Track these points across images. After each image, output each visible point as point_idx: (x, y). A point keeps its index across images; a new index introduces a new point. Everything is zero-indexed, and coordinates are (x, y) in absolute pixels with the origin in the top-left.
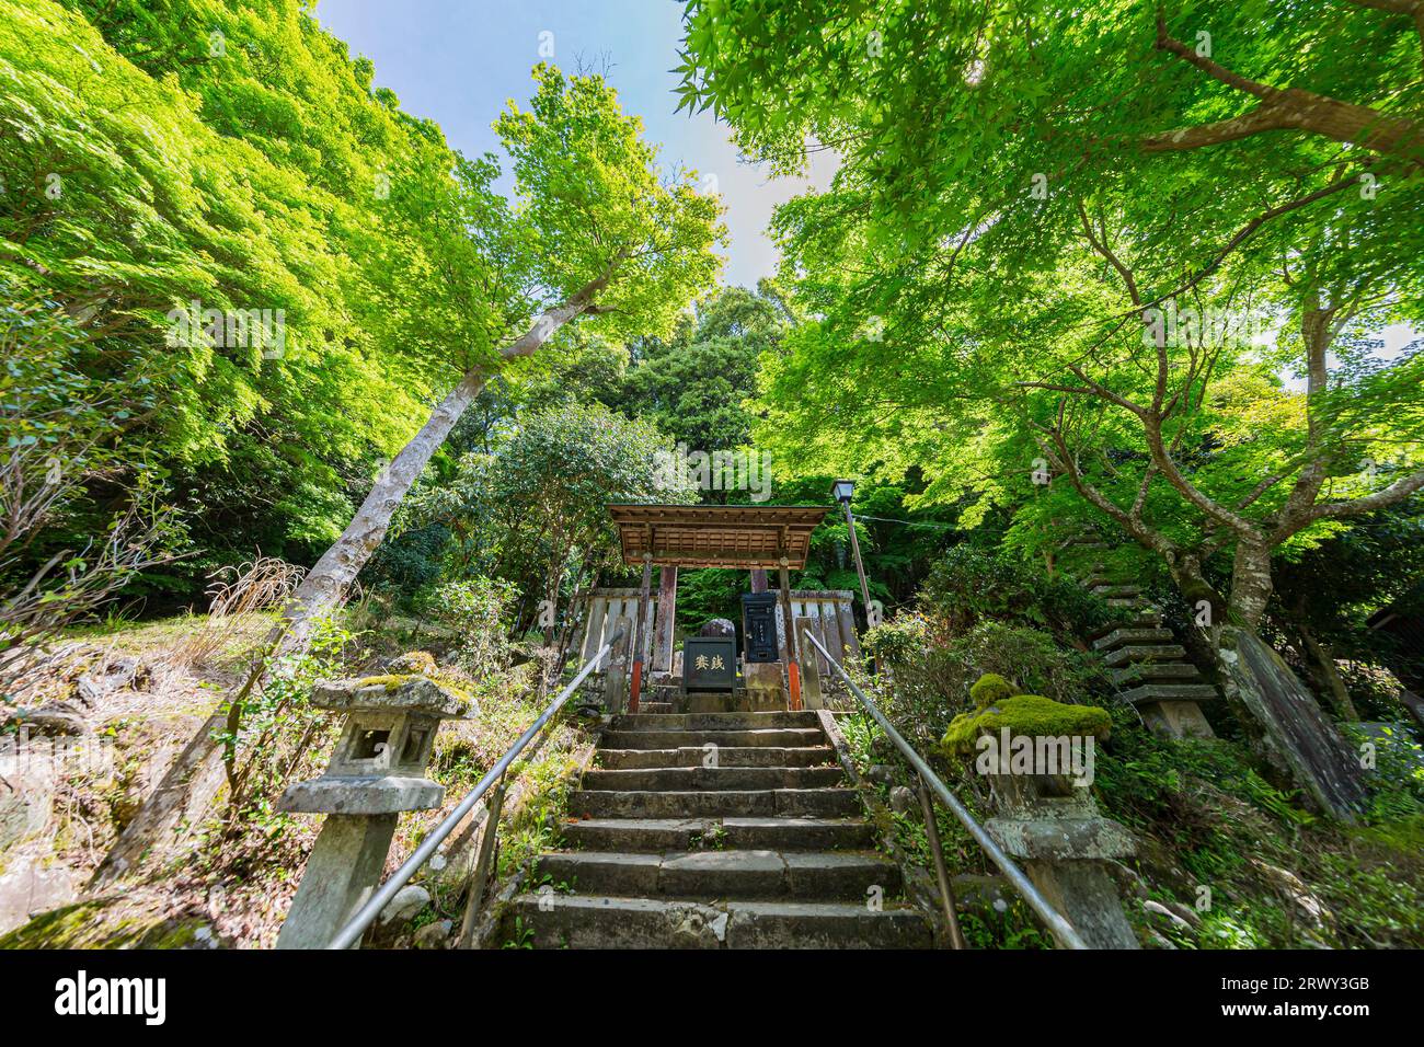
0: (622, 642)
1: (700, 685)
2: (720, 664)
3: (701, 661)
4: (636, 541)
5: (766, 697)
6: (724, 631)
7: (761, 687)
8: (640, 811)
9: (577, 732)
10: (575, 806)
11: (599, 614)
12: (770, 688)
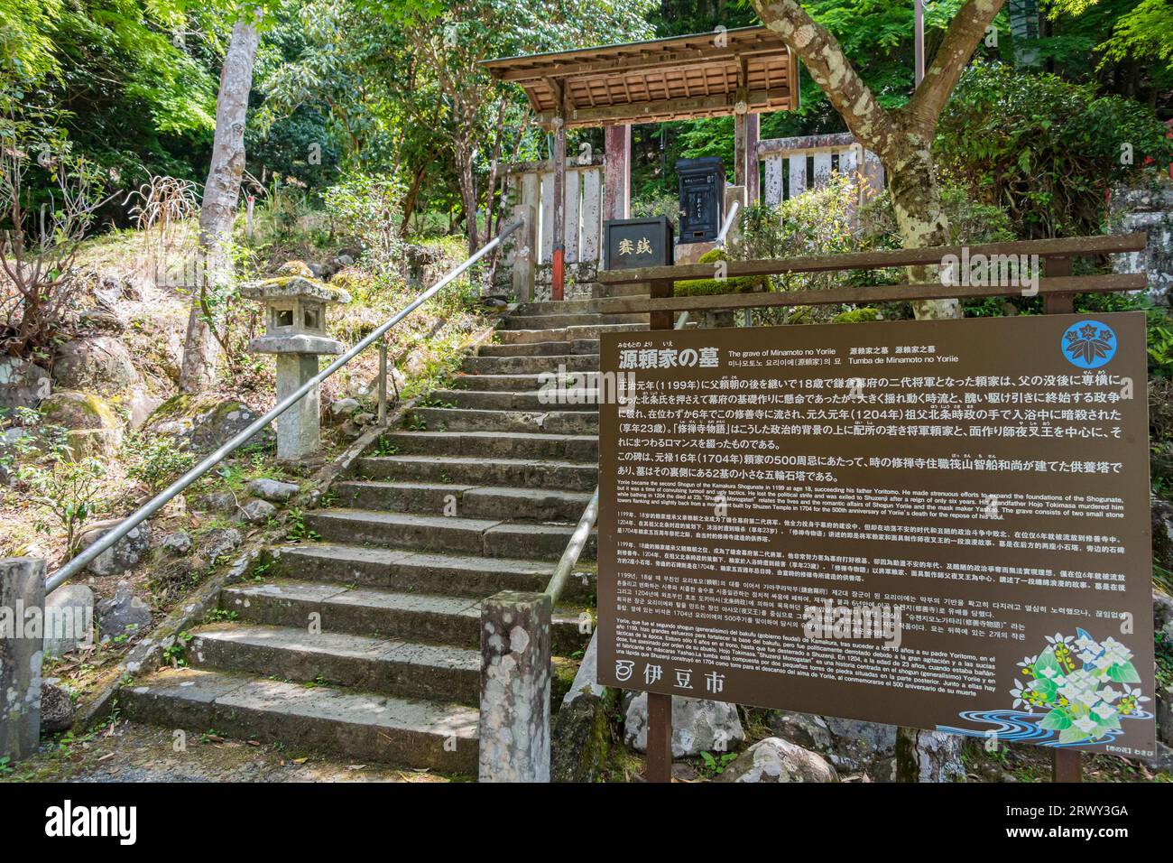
2: (646, 247)
3: (625, 246)
4: (548, 97)
8: (518, 369)
9: (476, 318)
10: (466, 366)
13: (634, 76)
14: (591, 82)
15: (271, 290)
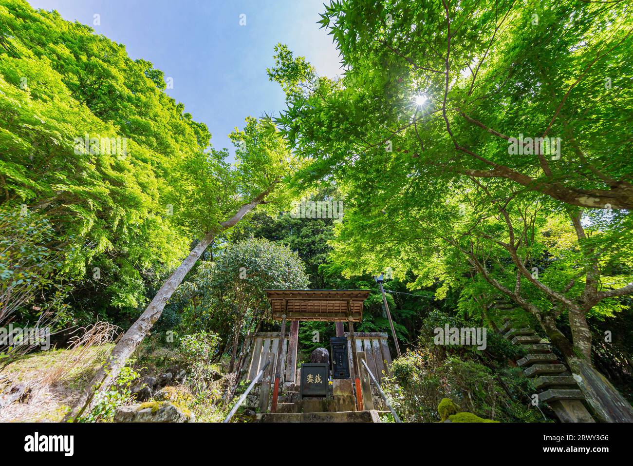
0: (269, 367)
1: (309, 393)
2: (319, 379)
3: (310, 378)
4: (279, 307)
5: (344, 401)
6: (323, 355)
7: (341, 394)
11: (259, 347)
12: (346, 394)
13: (310, 303)
14: (296, 304)
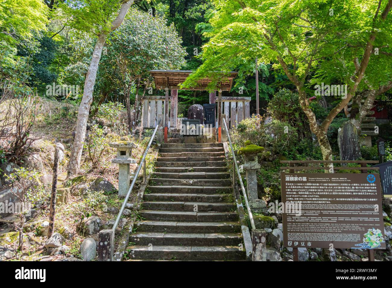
0: (161, 122)
4: (161, 80)
6: (198, 109)
8: (173, 165)
9: (152, 149)
10: (157, 165)
15: (122, 145)
